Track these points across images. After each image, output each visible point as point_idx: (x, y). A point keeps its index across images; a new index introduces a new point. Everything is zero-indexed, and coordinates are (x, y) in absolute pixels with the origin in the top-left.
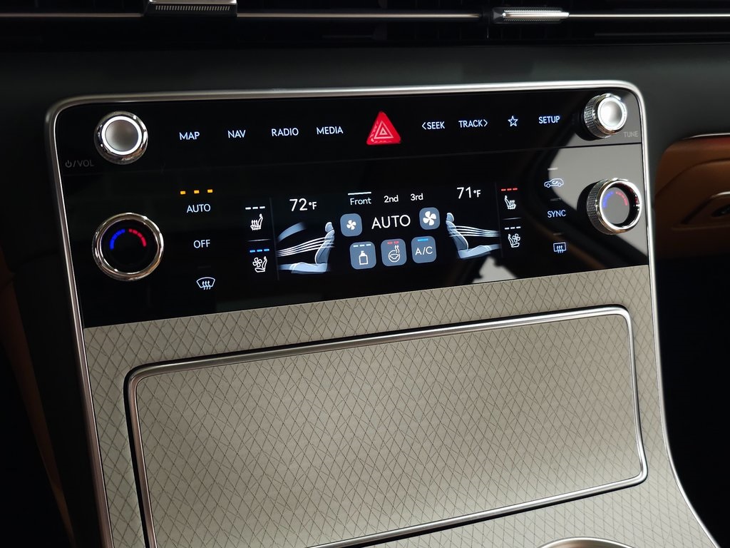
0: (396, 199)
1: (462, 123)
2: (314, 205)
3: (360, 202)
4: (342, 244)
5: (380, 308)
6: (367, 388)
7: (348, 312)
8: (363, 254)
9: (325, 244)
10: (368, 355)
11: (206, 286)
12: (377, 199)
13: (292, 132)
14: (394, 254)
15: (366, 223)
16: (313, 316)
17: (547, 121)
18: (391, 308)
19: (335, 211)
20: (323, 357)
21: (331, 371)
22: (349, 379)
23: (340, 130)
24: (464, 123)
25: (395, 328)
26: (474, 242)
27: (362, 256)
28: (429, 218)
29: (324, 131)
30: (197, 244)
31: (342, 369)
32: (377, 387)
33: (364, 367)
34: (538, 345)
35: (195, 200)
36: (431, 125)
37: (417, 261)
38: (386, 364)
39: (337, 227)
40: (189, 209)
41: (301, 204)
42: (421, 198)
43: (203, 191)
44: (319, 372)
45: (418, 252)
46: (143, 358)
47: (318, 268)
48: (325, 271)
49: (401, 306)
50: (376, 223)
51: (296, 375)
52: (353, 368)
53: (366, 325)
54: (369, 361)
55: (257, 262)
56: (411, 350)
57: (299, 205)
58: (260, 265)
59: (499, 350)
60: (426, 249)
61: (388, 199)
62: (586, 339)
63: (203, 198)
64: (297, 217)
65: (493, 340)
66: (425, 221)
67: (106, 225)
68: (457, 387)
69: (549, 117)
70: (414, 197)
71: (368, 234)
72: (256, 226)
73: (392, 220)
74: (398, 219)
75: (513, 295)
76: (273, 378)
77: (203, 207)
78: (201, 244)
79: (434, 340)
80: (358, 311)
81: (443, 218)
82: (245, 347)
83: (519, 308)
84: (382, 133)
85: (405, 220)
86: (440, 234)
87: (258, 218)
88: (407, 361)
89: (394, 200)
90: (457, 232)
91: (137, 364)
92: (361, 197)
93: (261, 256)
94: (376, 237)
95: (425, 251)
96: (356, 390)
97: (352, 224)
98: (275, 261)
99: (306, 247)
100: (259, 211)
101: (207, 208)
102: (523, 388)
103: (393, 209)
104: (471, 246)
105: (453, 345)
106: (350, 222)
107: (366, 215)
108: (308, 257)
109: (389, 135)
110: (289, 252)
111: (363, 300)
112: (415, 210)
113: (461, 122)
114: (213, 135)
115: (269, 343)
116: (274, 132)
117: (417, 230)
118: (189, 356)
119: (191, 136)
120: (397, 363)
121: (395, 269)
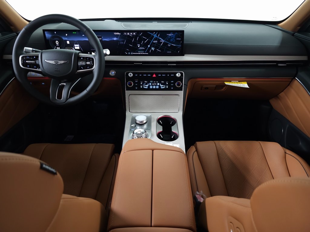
4: (149, 86)
9: (147, 86)
11: (136, 88)
12: (153, 82)
13: (146, 75)
14: (154, 87)
15: (152, 84)
19: (149, 82)
23: (150, 75)
26: (163, 87)
27: (151, 87)
28: (158, 84)
30: (136, 85)
32: (151, 99)
35: (136, 81)
36: (159, 75)
41: (146, 82)
46: (130, 94)
47: (147, 88)
58: (141, 87)
64: (145, 83)
67: (129, 82)
69: (172, 75)
71: (152, 85)
72: (141, 83)
76: (141, 97)
77: (137, 81)
81: (160, 84)
82: (139, 94)
84: (154, 76)
86: (159, 86)
90: (161, 86)
92: (152, 82)
94: (153, 85)
95: (157, 87)
96: (149, 99)
97: (150, 84)
98: (143, 87)
99: (146, 86)
103: (155, 83)
107: (152, 83)
108: (146, 87)
110: (144, 86)
111: (151, 91)
112: (157, 83)
113: (162, 75)
114: (138, 75)
115: (141, 94)
116: (144, 75)
117: (157, 85)
119: (136, 75)
121: (154, 89)
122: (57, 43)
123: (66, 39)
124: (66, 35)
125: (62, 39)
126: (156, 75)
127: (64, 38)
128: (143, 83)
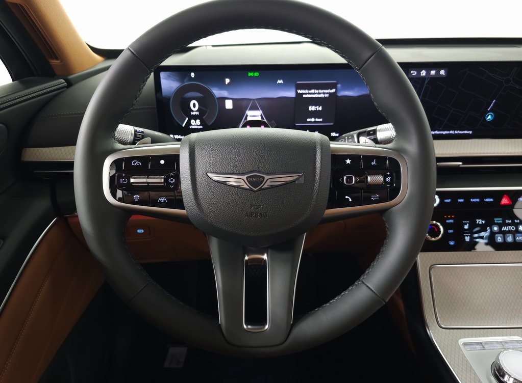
0: (510, 221)
2: (484, 222)
3: (498, 222)
4: (493, 234)
8: (499, 238)
9: (487, 234)
11: (452, 244)
12: (504, 221)
13: (477, 200)
14: (510, 239)
15: (500, 228)
19: (490, 223)
23: (492, 200)
27: (499, 239)
29: (487, 200)
30: (449, 231)
35: (449, 219)
37: (517, 241)
39: (491, 229)
41: (480, 221)
42: (518, 221)
45: (517, 238)
46: (434, 262)
47: (485, 241)
48: (487, 242)
49: (513, 255)
50: (503, 229)
55: (466, 238)
57: (479, 222)
58: (467, 239)
61: (507, 221)
63: (451, 218)
64: (478, 225)
66: (520, 229)
70: (516, 221)
71: (500, 232)
72: (466, 227)
73: (509, 228)
74: (511, 228)
77: (451, 221)
84: (505, 201)
85: (513, 228)
87: (467, 225)
91: (433, 264)
92: (498, 220)
93: (467, 236)
94: (504, 233)
95: (520, 238)
97: (496, 229)
98: (472, 238)
99: (482, 234)
100: (467, 223)
103: (508, 225)
107: (500, 226)
108: (482, 238)
109: (507, 202)
110: (476, 235)
112: (516, 225)
114: (454, 201)
116: (472, 200)
117: (517, 232)
119: (448, 201)
121: (510, 243)
122: (194, 106)
123: (224, 93)
124: (227, 81)
125: (212, 95)
127: (217, 93)
128: (473, 225)
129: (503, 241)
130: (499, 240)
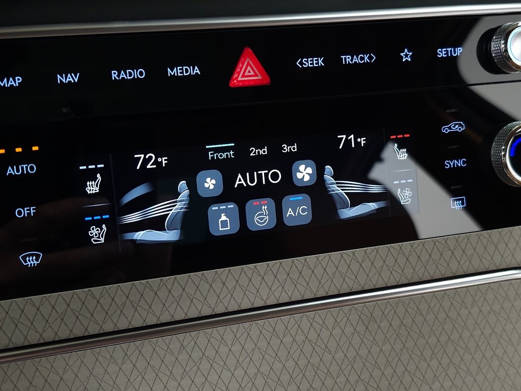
0: (264, 151)
1: (345, 58)
2: (164, 161)
3: (221, 156)
5: (244, 281)
6: (226, 375)
7: (204, 287)
8: (224, 218)
10: (229, 337)
11: (32, 262)
12: (242, 151)
13: (138, 74)
14: (262, 216)
15: (228, 181)
16: (163, 294)
17: (447, 53)
18: (256, 280)
20: (173, 341)
21: (183, 357)
22: (205, 365)
23: (197, 70)
24: (347, 59)
25: (261, 304)
26: (357, 199)
27: (223, 221)
28: (304, 173)
29: (177, 71)
30: (20, 213)
31: (196, 355)
32: (239, 373)
33: (223, 350)
34: (431, 317)
35: (17, 160)
36: (307, 62)
37: (288, 223)
38: (249, 346)
39: (192, 186)
40: (10, 171)
41: (149, 160)
42: (294, 149)
43: (27, 149)
44: (169, 359)
45: (290, 212)
47: (169, 236)
48: (177, 239)
49: (269, 278)
50: (240, 180)
51: (141, 364)
52: (210, 353)
53: (226, 302)
54: (229, 343)
55: (94, 231)
56: (280, 328)
57: (146, 161)
58: (97, 234)
59: (384, 324)
60: (299, 210)
61: (254, 152)
62: (486, 309)
63: (27, 157)
64: (144, 176)
65: (377, 313)
66: (299, 176)
68: (334, 369)
69: (449, 49)
70: (286, 149)
71: (229, 194)
72: (92, 188)
73: (259, 176)
74: (266, 175)
75: (402, 260)
76: (113, 369)
77: (27, 168)
78: (25, 212)
79: (307, 316)
80: (217, 286)
81: (320, 172)
82: (79, 332)
83: (409, 275)
84: (247, 73)
85: (275, 176)
86: (317, 191)
87: (95, 179)
88: (275, 342)
89: (261, 152)
90: (337, 188)
92: (221, 151)
93: (98, 224)
96: (213, 377)
97: (210, 183)
98: (116, 230)
99: (155, 211)
100: (97, 170)
101: (32, 169)
102: (412, 368)
104: (353, 205)
105: (330, 321)
106: (208, 180)
107: (228, 170)
108: (157, 224)
109: (256, 75)
110: (133, 218)
111: (223, 272)
112: (287, 164)
113: (343, 57)
115: (109, 328)
116: (114, 75)
117: (289, 186)
118: (11, 346)
119: (12, 82)
120: (263, 344)
121: (262, 234)
126: (265, 63)
129: (236, 229)
130: (224, 223)
